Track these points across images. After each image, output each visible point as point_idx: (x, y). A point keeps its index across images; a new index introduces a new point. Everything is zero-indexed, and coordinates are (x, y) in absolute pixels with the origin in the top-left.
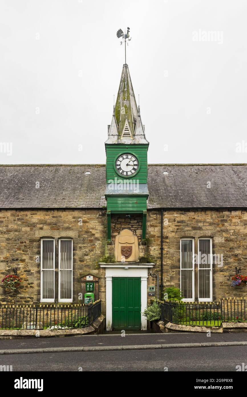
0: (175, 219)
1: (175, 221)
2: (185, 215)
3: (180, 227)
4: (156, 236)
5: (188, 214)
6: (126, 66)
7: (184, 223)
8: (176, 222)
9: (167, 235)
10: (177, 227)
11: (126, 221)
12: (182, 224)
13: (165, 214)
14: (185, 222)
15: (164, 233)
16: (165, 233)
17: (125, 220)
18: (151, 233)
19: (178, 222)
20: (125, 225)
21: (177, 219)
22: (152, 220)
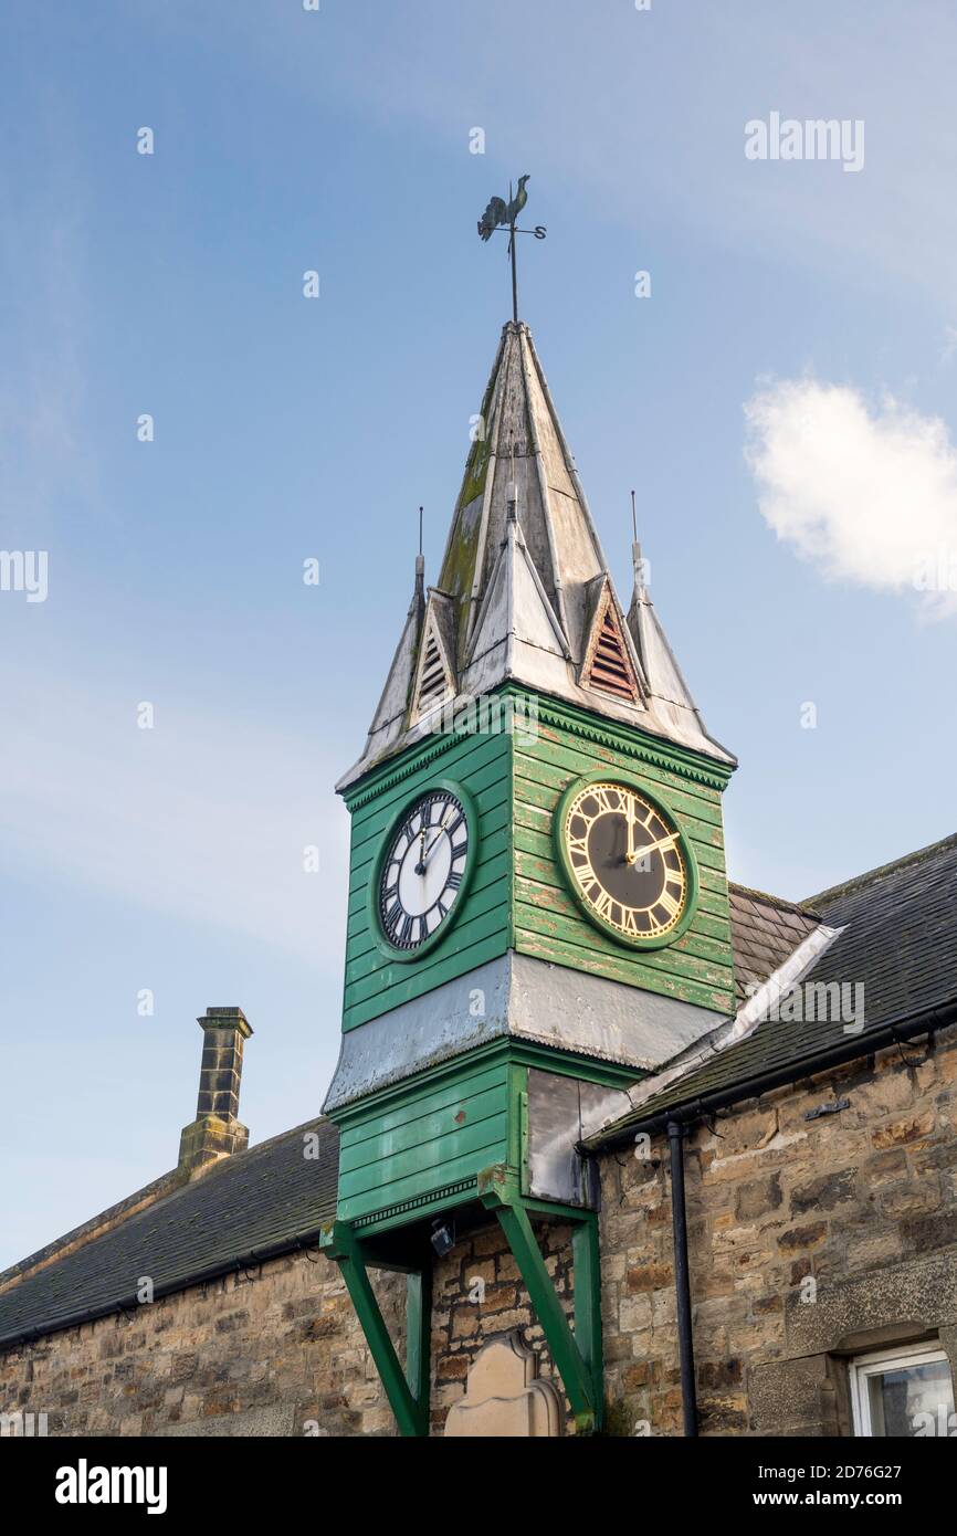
0: (776, 1177)
1: (776, 1196)
2: (845, 1117)
3: (815, 1249)
4: (659, 1374)
5: (864, 1107)
6: (513, 330)
7: (842, 1197)
8: (787, 1199)
9: (734, 1350)
10: (796, 1255)
11: (501, 1277)
12: (827, 1216)
13: (712, 1155)
14: (847, 1190)
15: (714, 1329)
16: (721, 1331)
17: (498, 1270)
18: (636, 1353)
19: (802, 1204)
20: (499, 1312)
21: (797, 1177)
22: (637, 1226)
